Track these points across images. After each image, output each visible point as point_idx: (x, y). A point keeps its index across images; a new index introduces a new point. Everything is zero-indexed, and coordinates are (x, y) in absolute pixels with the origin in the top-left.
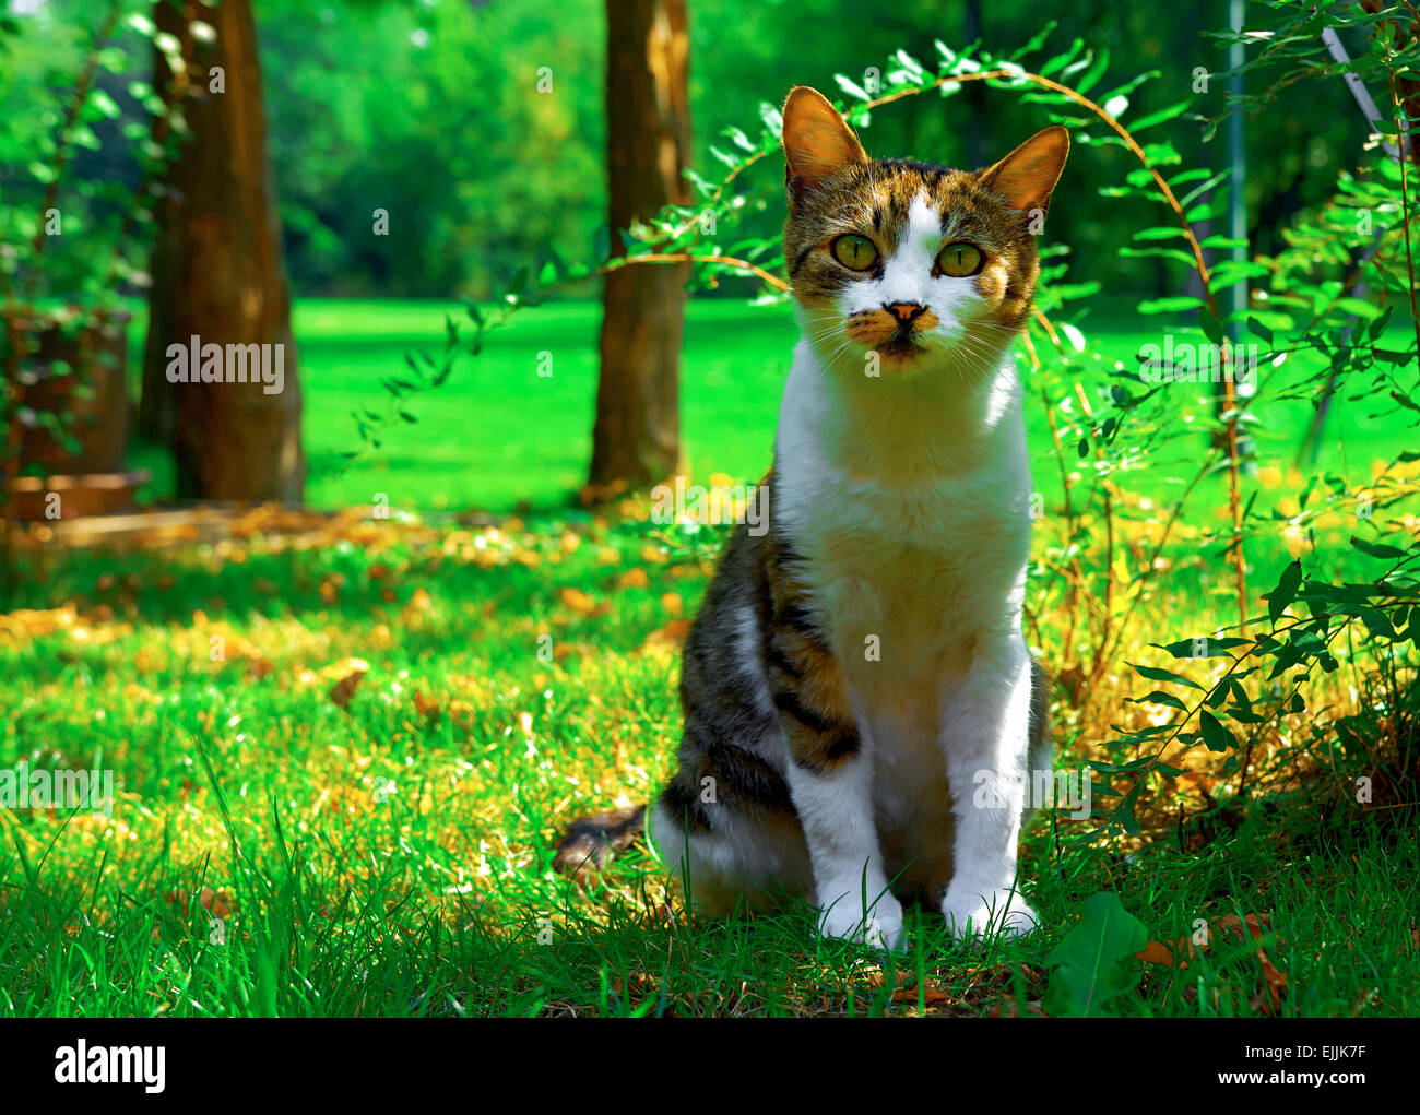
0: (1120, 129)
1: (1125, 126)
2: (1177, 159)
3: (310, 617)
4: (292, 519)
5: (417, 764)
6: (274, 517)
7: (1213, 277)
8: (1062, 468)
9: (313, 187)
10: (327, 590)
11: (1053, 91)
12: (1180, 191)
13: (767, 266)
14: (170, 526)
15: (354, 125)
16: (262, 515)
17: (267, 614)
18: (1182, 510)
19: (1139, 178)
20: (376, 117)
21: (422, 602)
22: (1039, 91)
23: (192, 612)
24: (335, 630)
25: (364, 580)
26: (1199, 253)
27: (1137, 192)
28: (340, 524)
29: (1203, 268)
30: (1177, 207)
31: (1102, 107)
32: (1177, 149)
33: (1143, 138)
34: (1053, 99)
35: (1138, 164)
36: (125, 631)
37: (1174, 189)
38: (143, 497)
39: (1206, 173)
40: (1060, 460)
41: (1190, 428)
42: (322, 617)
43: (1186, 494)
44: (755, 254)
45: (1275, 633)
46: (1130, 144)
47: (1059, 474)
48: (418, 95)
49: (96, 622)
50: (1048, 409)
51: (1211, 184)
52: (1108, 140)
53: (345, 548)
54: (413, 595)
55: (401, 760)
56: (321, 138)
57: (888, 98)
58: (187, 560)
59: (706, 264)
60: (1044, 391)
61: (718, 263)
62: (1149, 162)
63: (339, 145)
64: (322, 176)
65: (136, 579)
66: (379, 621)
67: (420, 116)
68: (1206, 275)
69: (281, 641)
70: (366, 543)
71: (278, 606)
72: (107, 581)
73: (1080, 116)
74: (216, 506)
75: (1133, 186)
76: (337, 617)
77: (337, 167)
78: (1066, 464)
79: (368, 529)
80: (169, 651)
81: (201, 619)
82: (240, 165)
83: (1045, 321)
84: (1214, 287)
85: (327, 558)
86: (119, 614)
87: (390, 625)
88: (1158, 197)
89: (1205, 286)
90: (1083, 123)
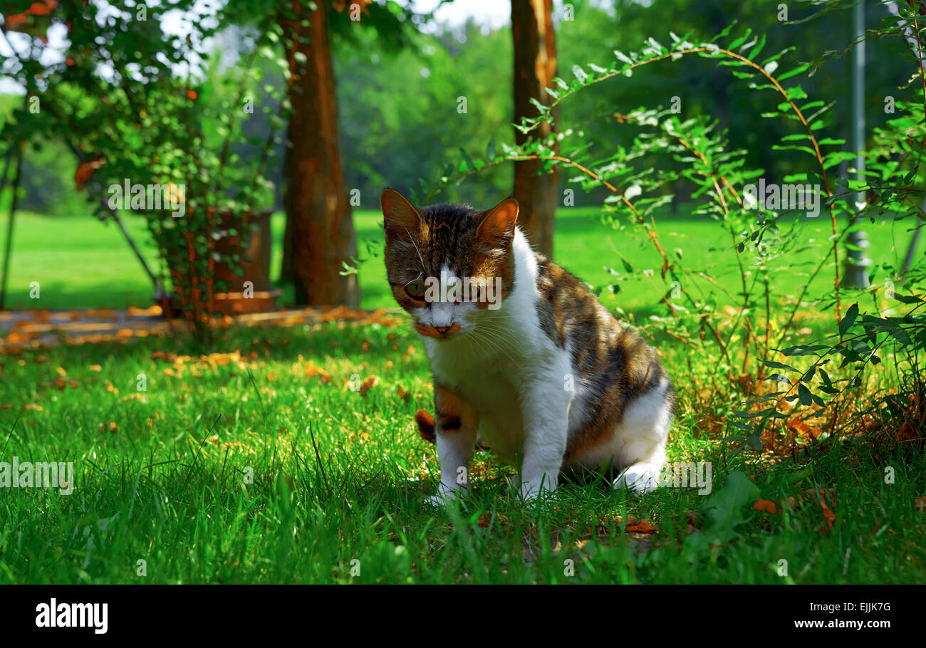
0: (773, 79)
1: (775, 78)
2: (805, 96)
3: (354, 358)
4: (352, 314)
5: (397, 421)
6: (344, 313)
7: (825, 161)
8: (741, 269)
9: (371, 151)
10: (365, 346)
11: (735, 59)
12: (806, 114)
13: (579, 161)
14: (292, 317)
15: (391, 119)
16: (338, 311)
17: (333, 356)
18: (808, 290)
19: (784, 107)
20: (403, 115)
21: (412, 351)
22: (727, 59)
23: (297, 356)
24: (366, 364)
25: (385, 342)
26: (817, 148)
27: (782, 115)
28: (375, 316)
29: (819, 157)
30: (805, 123)
31: (763, 67)
32: (804, 90)
33: (786, 84)
34: (735, 63)
35: (783, 100)
36: (262, 364)
37: (803, 112)
38: (278, 303)
39: (821, 103)
40: (740, 265)
41: (812, 245)
42: (361, 357)
43: (810, 282)
44: (573, 155)
45: (842, 342)
46: (778, 88)
47: (740, 272)
48: (424, 102)
49: (250, 360)
50: (734, 238)
51: (824, 109)
52: (766, 86)
53: (376, 327)
54: (407, 348)
55: (388, 419)
56: (375, 126)
57: (643, 62)
58: (297, 332)
59: (547, 160)
60: (732, 228)
61: (553, 160)
62: (789, 97)
63: (384, 129)
64: (376, 146)
65: (271, 340)
66: (388, 359)
67: (425, 114)
68: (821, 160)
69: (339, 368)
70: (387, 325)
71: (338, 352)
72: (256, 340)
73: (750, 73)
74: (314, 308)
75: (781, 111)
76: (368, 356)
77: (383, 141)
78: (744, 267)
79: (390, 318)
80: (284, 373)
81: (301, 358)
82: (325, 132)
83: (733, 191)
84: (826, 166)
85: (367, 331)
86: (262, 356)
87: (394, 361)
88: (794, 117)
89: (820, 166)
90: (751, 76)
